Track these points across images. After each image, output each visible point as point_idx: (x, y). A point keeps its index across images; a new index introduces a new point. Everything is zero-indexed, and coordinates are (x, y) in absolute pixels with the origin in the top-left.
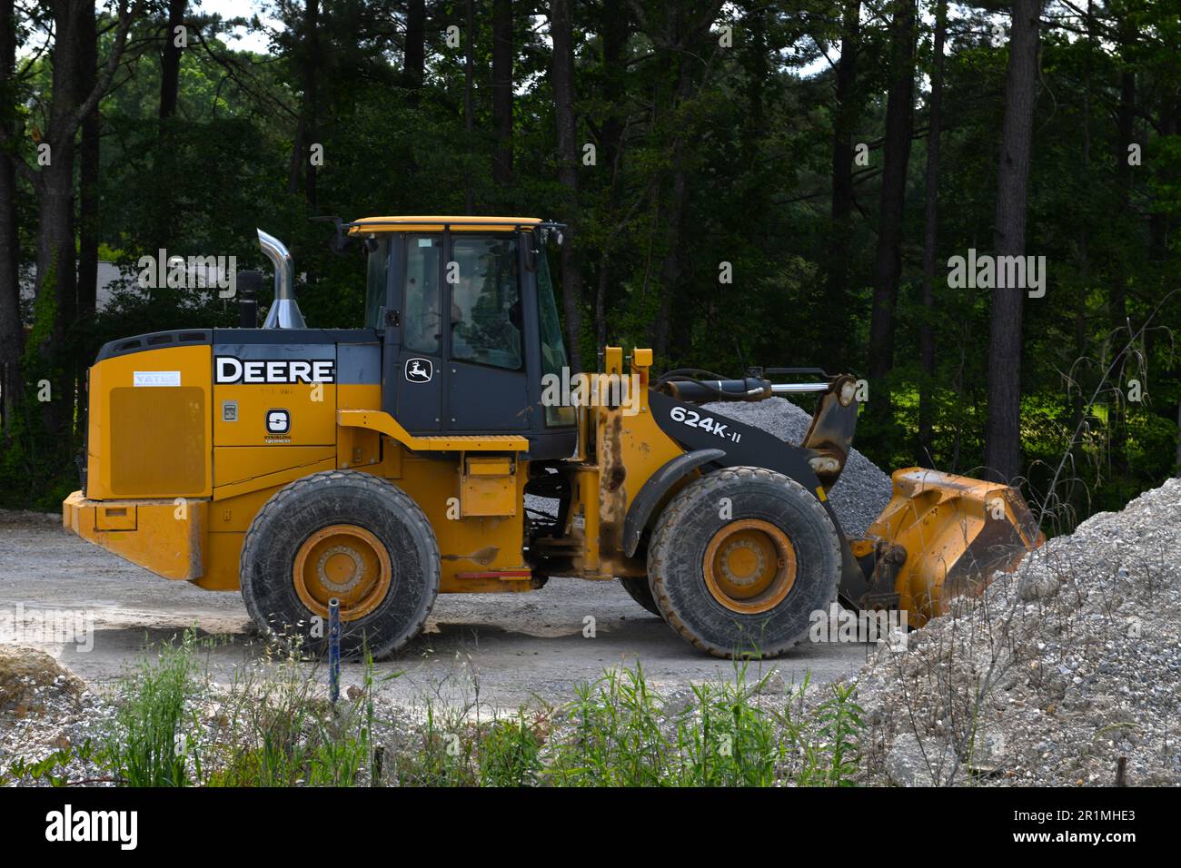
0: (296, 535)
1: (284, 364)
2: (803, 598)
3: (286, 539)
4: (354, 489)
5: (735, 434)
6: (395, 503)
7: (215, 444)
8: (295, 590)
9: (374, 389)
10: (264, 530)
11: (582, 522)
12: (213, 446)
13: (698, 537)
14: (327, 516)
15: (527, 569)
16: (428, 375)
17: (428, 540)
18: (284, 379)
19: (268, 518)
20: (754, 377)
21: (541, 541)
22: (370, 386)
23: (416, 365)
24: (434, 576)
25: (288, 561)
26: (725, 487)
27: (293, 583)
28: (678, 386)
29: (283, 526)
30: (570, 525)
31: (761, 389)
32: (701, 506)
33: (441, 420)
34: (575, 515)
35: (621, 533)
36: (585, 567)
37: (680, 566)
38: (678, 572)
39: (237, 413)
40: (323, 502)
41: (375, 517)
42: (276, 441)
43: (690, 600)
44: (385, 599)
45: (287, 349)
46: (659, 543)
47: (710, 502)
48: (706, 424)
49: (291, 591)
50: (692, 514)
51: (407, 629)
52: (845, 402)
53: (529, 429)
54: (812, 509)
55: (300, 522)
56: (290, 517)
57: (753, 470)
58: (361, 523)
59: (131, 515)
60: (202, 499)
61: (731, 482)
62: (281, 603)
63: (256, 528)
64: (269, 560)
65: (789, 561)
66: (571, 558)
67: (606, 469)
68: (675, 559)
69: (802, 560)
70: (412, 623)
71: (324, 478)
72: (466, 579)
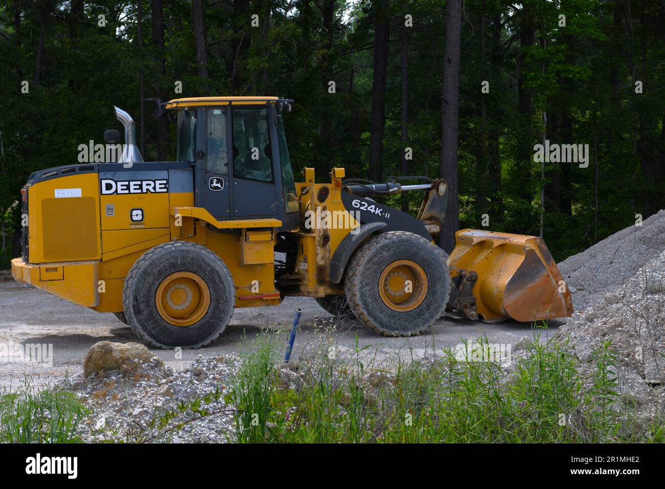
0: (157, 279)
1: (139, 183)
2: (432, 302)
3: (151, 281)
4: (188, 251)
5: (387, 214)
6: (210, 258)
7: (102, 229)
8: (157, 309)
9: (190, 195)
10: (138, 277)
11: (305, 265)
12: (101, 231)
13: (375, 271)
14: (174, 267)
15: (278, 292)
16: (222, 186)
17: (230, 278)
18: (140, 191)
19: (140, 270)
20: (391, 182)
21: (284, 276)
22: (188, 193)
23: (215, 181)
24: (233, 299)
25: (153, 293)
26: (389, 243)
27: (156, 306)
28: (352, 188)
29: (149, 274)
30: (298, 267)
31: (396, 188)
32: (376, 253)
33: (230, 211)
34: (301, 262)
35: (328, 270)
36: (308, 290)
37: (366, 287)
38: (365, 290)
39: (114, 210)
40: (171, 259)
41: (200, 267)
42: (137, 226)
43: (372, 306)
44: (207, 313)
45: (141, 174)
46: (354, 274)
47: (382, 252)
48: (371, 208)
49: (155, 310)
50: (372, 258)
51: (220, 329)
52: (441, 194)
53: (277, 215)
54: (435, 253)
55: (159, 272)
56: (153, 269)
57: (403, 233)
58: (192, 270)
59: (60, 271)
60: (96, 260)
61: (392, 240)
62: (150, 317)
63: (134, 276)
64: (142, 293)
65: (424, 282)
66: (299, 286)
67: (319, 235)
68: (364, 283)
69: (431, 281)
70: (222, 325)
71: (171, 246)
72: (245, 300)
